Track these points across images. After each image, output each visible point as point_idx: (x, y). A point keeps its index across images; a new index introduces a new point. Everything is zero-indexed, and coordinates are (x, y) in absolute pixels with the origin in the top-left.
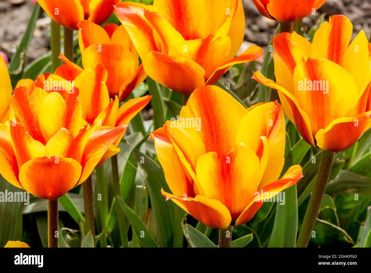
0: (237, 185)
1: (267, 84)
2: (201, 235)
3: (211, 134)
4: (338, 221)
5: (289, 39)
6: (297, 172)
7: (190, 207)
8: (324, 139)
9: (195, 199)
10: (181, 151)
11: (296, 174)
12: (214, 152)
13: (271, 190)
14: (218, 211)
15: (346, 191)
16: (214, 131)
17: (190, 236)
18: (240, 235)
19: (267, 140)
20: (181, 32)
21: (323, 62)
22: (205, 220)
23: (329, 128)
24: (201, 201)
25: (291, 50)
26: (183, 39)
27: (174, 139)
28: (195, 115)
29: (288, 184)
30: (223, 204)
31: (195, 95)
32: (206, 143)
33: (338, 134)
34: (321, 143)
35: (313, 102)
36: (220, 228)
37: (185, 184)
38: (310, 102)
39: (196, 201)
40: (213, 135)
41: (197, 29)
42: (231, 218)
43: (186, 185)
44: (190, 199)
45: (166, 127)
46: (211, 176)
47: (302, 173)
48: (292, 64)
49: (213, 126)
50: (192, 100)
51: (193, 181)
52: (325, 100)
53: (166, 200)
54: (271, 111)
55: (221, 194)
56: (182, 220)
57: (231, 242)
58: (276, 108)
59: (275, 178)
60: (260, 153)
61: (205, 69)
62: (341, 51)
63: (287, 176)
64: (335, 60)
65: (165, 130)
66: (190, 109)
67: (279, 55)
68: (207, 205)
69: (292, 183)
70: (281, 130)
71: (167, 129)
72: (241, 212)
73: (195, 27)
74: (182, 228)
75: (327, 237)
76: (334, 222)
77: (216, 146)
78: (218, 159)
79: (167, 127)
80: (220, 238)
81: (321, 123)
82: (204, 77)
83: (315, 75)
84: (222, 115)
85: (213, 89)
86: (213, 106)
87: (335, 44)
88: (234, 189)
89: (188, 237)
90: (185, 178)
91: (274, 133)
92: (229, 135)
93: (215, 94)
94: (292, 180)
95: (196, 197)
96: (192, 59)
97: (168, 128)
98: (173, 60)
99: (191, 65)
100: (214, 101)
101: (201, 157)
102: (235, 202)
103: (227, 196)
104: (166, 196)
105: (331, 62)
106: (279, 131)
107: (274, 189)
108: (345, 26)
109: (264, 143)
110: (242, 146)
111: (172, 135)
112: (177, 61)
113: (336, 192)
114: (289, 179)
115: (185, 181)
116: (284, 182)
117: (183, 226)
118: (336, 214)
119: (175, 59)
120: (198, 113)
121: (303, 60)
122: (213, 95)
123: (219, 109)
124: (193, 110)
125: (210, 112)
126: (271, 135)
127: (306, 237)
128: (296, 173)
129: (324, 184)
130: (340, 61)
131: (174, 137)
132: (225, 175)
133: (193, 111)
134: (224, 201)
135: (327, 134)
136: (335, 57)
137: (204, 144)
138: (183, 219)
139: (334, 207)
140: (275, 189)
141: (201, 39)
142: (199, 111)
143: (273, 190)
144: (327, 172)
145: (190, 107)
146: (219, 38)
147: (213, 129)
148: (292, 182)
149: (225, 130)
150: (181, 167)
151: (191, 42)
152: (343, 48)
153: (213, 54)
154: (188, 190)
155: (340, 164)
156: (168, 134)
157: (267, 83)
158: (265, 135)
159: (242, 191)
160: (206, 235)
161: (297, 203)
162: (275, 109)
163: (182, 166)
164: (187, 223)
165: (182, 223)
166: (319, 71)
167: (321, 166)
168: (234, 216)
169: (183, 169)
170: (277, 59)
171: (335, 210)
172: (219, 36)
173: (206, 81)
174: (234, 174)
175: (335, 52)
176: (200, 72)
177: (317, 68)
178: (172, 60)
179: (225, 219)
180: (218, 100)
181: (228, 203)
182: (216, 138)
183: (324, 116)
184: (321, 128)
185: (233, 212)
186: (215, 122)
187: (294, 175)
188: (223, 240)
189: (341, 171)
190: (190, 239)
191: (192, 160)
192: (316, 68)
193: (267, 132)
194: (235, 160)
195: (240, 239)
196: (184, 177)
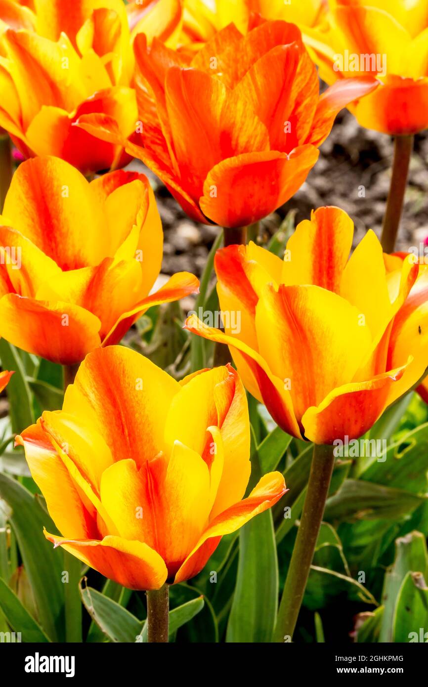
0: (173, 514)
1: (210, 337)
2: (113, 604)
3: (121, 430)
4: (346, 566)
5: (243, 255)
6: (275, 484)
7: (95, 555)
8: (317, 425)
9: (103, 543)
10: (72, 463)
11: (274, 488)
12: (130, 460)
13: (233, 517)
14: (144, 559)
15: (356, 516)
16: (124, 423)
17: (95, 608)
18: (179, 600)
19: (219, 432)
20: (53, 258)
21: (307, 290)
22: (122, 578)
23: (325, 403)
24: (114, 545)
25: (247, 273)
26: (60, 270)
27: (59, 442)
28: (90, 399)
29: (261, 505)
30: (152, 547)
31: (88, 364)
32: (113, 445)
33: (340, 414)
34: (312, 432)
35: (292, 362)
36: (148, 590)
37: (82, 517)
38: (287, 362)
39: (104, 545)
40: (123, 431)
41: (80, 251)
42: (166, 570)
43: (84, 520)
44: (94, 543)
45: (44, 421)
46: (127, 500)
47: (285, 485)
48: (251, 299)
49: (122, 415)
50: (84, 373)
51: (95, 512)
52: (315, 356)
53: (54, 548)
54: (223, 383)
55: (147, 530)
56: (79, 582)
57: (170, 612)
58: (230, 376)
59: (237, 496)
60: (207, 456)
61: (100, 317)
62: (336, 269)
63: (257, 493)
64: (326, 286)
65: (43, 427)
66: (82, 389)
67: (226, 286)
68: (124, 552)
69: (268, 503)
70: (240, 415)
71: (45, 426)
72: (182, 559)
73: (77, 248)
74: (81, 596)
75: (328, 597)
76: (340, 568)
77: (130, 449)
78: (138, 471)
79: (45, 423)
80: (149, 607)
81: (309, 397)
82: (99, 332)
83: (293, 314)
84: (137, 396)
85: (117, 352)
86: (119, 380)
87: (325, 258)
88: (169, 521)
89: (91, 610)
90: (82, 509)
91: (229, 420)
92: (152, 429)
93: (122, 361)
94: (269, 498)
95: (104, 540)
96: (77, 304)
97: (47, 424)
98: (45, 306)
99: (76, 314)
100: (122, 372)
101: (107, 469)
102: (171, 544)
103: (156, 533)
104: (53, 540)
105: (320, 288)
106: (238, 416)
107: (238, 515)
108: (340, 224)
109: (214, 437)
110: (177, 446)
111: (55, 435)
112: (52, 308)
113: (338, 518)
114: (262, 497)
115: (82, 513)
116: (253, 502)
117: (82, 591)
118: (342, 555)
119: (48, 305)
120: (95, 395)
121: (271, 289)
122: (118, 363)
123: (131, 385)
124: (86, 390)
125: (115, 392)
126: (225, 423)
127: (297, 596)
128: (274, 486)
129: (320, 504)
130: (335, 288)
131: (58, 439)
132: (151, 497)
133: (86, 392)
134: (152, 544)
135: (321, 415)
136: (325, 280)
137: (110, 447)
138: (81, 579)
139: (337, 543)
140: (240, 516)
141: (90, 267)
142: (97, 391)
143: (236, 517)
144: (324, 482)
145: (81, 386)
146: (121, 264)
147: (124, 420)
148: (267, 501)
149: (143, 421)
150: (73, 489)
151: (72, 273)
152: (339, 264)
153: (111, 292)
154: (88, 529)
155: (344, 467)
156: (47, 434)
157: (210, 334)
158: (216, 424)
159: (182, 524)
160: (121, 604)
161: (274, 539)
162: (228, 377)
163: (75, 489)
164: (88, 586)
165: (80, 586)
166: (300, 307)
167: (314, 473)
168: (173, 567)
169: (77, 492)
170: (224, 291)
171: (340, 547)
172: (120, 260)
173: (102, 340)
174: (167, 495)
175: (325, 273)
176: (92, 324)
177: (296, 302)
178: (42, 307)
179: (155, 574)
180: (128, 371)
181: (159, 546)
182: (129, 435)
183: (313, 383)
184: (311, 405)
185: (169, 560)
186: (125, 408)
187: (270, 489)
188: (154, 610)
189: (346, 481)
190: (95, 613)
191: (92, 476)
192: (294, 301)
193: (218, 420)
194: (166, 471)
195: (182, 608)
196: (80, 505)
